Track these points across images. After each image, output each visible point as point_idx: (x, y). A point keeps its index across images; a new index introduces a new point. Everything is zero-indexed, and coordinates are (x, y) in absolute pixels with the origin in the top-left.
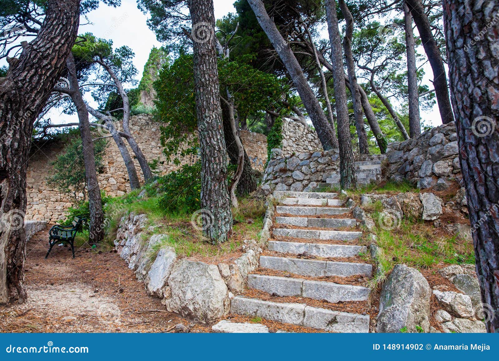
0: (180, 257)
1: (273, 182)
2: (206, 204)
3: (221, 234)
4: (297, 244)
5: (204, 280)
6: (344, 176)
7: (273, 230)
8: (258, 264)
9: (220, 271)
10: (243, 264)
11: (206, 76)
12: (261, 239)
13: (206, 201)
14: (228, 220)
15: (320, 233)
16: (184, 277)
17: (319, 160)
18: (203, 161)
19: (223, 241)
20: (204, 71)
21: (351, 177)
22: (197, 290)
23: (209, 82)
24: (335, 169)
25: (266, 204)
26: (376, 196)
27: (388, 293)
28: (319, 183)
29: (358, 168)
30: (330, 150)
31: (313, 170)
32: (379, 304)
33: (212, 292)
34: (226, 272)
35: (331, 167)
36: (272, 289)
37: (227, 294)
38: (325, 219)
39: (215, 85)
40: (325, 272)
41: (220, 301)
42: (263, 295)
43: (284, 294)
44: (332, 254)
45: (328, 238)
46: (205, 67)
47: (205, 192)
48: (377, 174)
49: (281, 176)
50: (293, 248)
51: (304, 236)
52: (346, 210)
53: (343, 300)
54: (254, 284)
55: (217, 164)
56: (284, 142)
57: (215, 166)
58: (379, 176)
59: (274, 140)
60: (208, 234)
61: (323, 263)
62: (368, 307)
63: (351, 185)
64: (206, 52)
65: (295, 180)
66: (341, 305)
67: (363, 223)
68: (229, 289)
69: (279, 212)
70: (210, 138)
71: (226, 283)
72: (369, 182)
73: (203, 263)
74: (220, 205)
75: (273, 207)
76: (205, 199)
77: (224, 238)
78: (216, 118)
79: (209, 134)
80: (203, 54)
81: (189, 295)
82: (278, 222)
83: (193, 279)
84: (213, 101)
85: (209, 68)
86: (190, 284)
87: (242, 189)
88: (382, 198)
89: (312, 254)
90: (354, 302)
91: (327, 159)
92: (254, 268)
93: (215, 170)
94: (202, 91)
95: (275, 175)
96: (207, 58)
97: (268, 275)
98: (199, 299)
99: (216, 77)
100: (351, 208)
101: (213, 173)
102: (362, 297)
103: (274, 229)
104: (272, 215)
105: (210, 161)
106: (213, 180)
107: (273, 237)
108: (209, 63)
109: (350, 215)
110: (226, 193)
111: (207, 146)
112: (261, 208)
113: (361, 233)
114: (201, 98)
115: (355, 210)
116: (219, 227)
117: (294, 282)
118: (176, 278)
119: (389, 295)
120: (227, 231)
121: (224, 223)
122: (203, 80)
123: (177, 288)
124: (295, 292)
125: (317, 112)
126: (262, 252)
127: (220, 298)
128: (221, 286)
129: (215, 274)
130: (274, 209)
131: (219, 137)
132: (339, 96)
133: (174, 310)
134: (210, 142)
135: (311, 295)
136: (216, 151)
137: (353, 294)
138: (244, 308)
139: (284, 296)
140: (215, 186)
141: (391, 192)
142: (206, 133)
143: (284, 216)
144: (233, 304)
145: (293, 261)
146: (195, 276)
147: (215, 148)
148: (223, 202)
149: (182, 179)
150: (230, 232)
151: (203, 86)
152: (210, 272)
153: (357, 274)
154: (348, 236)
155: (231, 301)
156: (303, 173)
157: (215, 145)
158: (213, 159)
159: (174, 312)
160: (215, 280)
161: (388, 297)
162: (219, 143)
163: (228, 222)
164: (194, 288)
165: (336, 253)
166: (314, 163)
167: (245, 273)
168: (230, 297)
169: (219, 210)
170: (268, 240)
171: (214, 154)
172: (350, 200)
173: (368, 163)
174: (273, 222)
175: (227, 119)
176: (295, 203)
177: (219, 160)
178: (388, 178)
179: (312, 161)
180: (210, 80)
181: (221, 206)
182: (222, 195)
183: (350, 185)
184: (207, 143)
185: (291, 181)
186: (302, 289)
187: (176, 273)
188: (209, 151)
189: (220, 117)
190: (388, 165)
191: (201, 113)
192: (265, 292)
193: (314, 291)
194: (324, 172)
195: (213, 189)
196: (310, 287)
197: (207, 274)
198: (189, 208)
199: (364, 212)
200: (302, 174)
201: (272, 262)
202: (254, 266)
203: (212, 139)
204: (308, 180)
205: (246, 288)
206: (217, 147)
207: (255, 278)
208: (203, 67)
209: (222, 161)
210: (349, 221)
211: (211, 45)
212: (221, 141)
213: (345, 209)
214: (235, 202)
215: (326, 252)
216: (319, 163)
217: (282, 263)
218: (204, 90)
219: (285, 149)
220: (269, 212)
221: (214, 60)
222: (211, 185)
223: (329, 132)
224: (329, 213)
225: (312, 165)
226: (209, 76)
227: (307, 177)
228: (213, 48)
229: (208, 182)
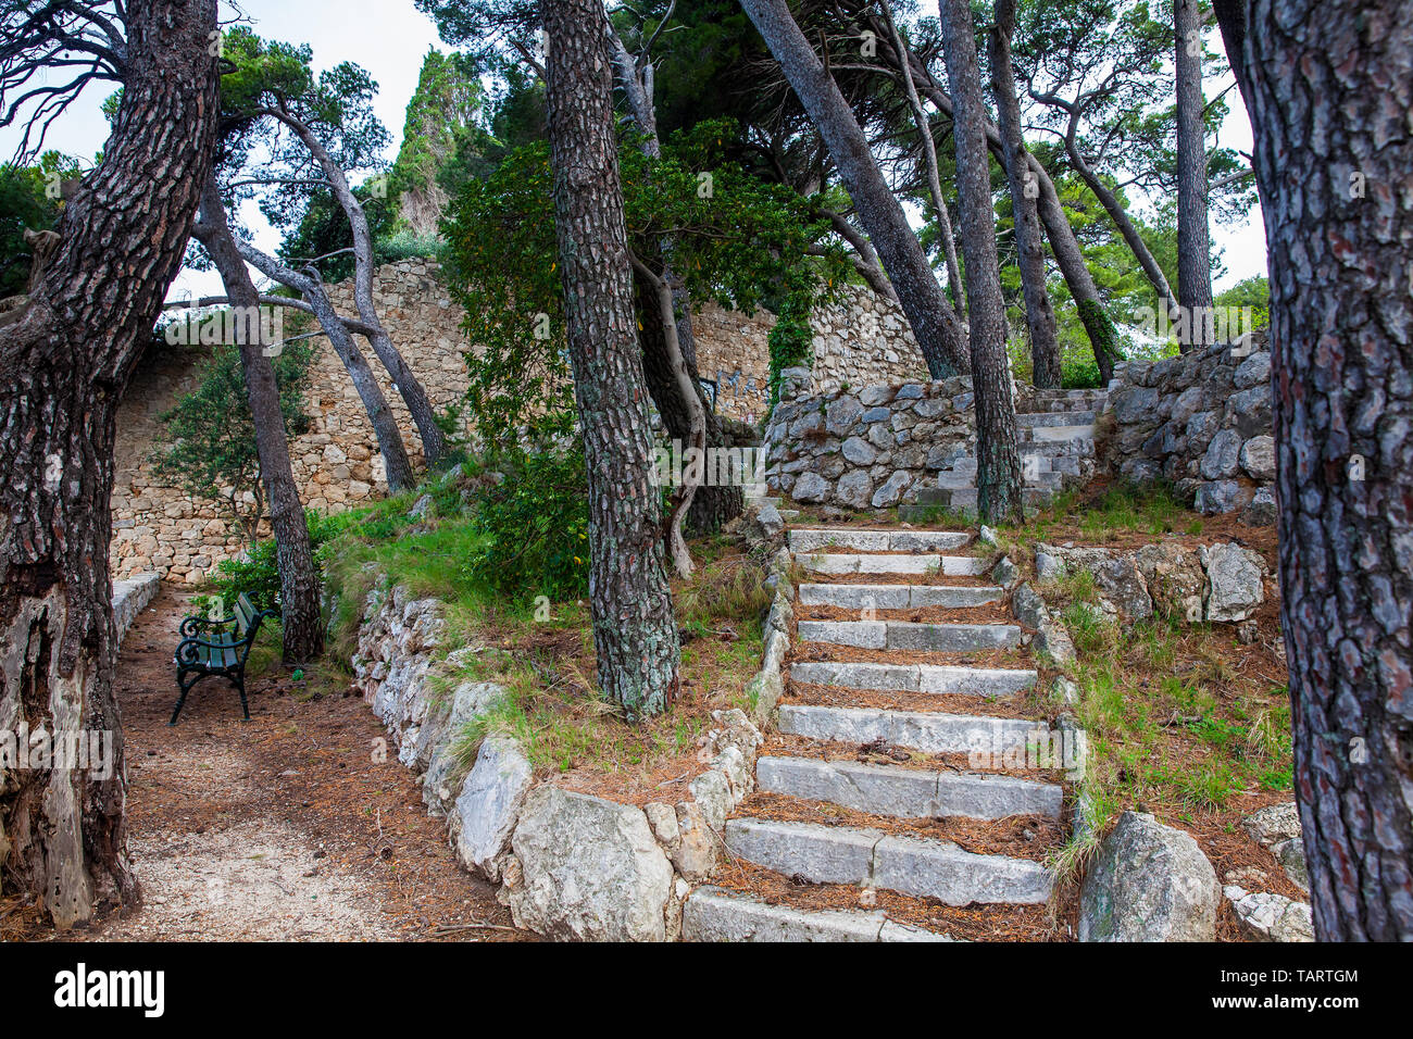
0: (540, 774)
1: (787, 468)
2: (607, 612)
3: (648, 694)
4: (857, 714)
5: (610, 854)
6: (989, 482)
7: (790, 668)
8: (752, 782)
9: (653, 827)
10: (712, 794)
11: (594, 250)
12: (760, 701)
13: (606, 603)
14: (667, 652)
15: (921, 675)
16: (556, 839)
17: (918, 408)
18: (594, 493)
19: (654, 712)
20: (586, 236)
21: (1009, 485)
22: (592, 880)
23: (603, 268)
24: (962, 436)
25: (771, 581)
26: (1078, 553)
27: (1102, 895)
28: (917, 475)
29: (1029, 436)
30: (950, 379)
31: (899, 437)
32: (1078, 917)
33: (633, 890)
34: (668, 826)
35: (951, 429)
36: (792, 863)
37: (673, 887)
38: (935, 626)
39: (618, 275)
40: (934, 805)
41: (653, 911)
42: (767, 882)
43: (824, 878)
44: (954, 742)
45: (943, 689)
46: (588, 224)
47: (601, 580)
48: (1083, 457)
49: (809, 452)
50: (847, 727)
51: (877, 685)
52: (994, 594)
53: (981, 900)
54: (743, 848)
55: (632, 503)
56: (818, 345)
57: (627, 508)
58: (1087, 462)
59: (788, 345)
60: (613, 695)
61: (929, 783)
62: (1049, 925)
63: (1008, 507)
64: (591, 178)
65: (849, 465)
66: (977, 915)
67: (1040, 641)
68: (676, 870)
69: (807, 601)
70: (611, 431)
71: (670, 856)
72: (1059, 485)
73: (603, 801)
74: (643, 615)
75: (791, 588)
76: (603, 598)
77: (659, 704)
78: (626, 371)
79: (606, 417)
80: (583, 187)
81: (571, 893)
82: (804, 637)
83: (579, 849)
84: (616, 321)
85: (601, 227)
86: (573, 861)
87: (700, 513)
88: (1095, 558)
89: (900, 743)
90: (1011, 908)
91: (941, 405)
92: (741, 795)
93: (629, 519)
94: (582, 294)
95: (792, 446)
96: (594, 197)
97: (780, 818)
98: (599, 906)
99: (622, 249)
100: (1007, 585)
101: (622, 526)
102: (1034, 894)
103: (794, 664)
104: (786, 618)
105: (612, 496)
106: (621, 547)
107: (789, 690)
108: (601, 211)
109: (1003, 609)
110: (660, 579)
111: (602, 451)
112: (758, 592)
113: (1035, 673)
114: (580, 314)
115: (1018, 597)
116: (642, 674)
117: (851, 846)
118: (533, 837)
119: (1105, 900)
120: (664, 682)
121: (656, 661)
122: (585, 262)
123: (538, 867)
124: (855, 874)
125: (910, 266)
126: (761, 742)
127: (654, 907)
128: (655, 866)
129: (639, 834)
130: (791, 593)
131: (635, 425)
132: (975, 249)
133: (532, 927)
134: (612, 440)
135: (897, 883)
136: (628, 467)
137: (1009, 883)
138: (718, 926)
139: (823, 883)
140: (628, 564)
141: (1121, 531)
142: (598, 415)
143: (822, 618)
144: (688, 914)
145: (848, 775)
146: (586, 838)
147: (624, 457)
148: (652, 606)
149: (535, 505)
150: (674, 685)
151: (586, 280)
152: (626, 831)
153: (1022, 813)
154: (999, 684)
155: (682, 906)
156: (871, 443)
157: (625, 448)
158: (620, 487)
159: (531, 930)
160: (640, 850)
161: (1104, 906)
162: (635, 441)
163: (668, 657)
164: (585, 873)
165: (965, 741)
166: (905, 416)
167: (718, 818)
168: (680, 895)
169: (642, 629)
170: (779, 702)
171: (624, 476)
172: (1006, 562)
173: (1057, 418)
174: (791, 636)
175: (655, 315)
176: (851, 569)
177: (638, 490)
178: (1115, 468)
179: (896, 412)
180: (603, 262)
181: (649, 619)
182: (649, 587)
183: (1003, 509)
184: (603, 444)
185: (838, 468)
186: (871, 865)
187: (532, 823)
188: (610, 467)
189: (635, 367)
190: (1114, 429)
191: (584, 358)
192: (773, 872)
193: (904, 871)
194: (931, 442)
195: (622, 571)
196: (894, 860)
197: (617, 837)
198: (556, 585)
199: (1043, 604)
200: (866, 445)
201: (790, 775)
202: (742, 790)
203: (617, 432)
204: (885, 465)
205: (723, 858)
206: (630, 455)
207: (746, 831)
208: (583, 222)
209: (645, 493)
210: (1002, 632)
211: (603, 158)
212: (642, 436)
213: (991, 589)
214: (685, 563)
215: (936, 738)
216: (918, 417)
217: (817, 779)
218: (587, 292)
219: (821, 365)
220: (781, 609)
221: (613, 201)
222: (618, 561)
223: (946, 325)
224: (945, 602)
225: (898, 421)
226: (603, 249)
227: (884, 458)
228: (610, 163)
229: (608, 551)
